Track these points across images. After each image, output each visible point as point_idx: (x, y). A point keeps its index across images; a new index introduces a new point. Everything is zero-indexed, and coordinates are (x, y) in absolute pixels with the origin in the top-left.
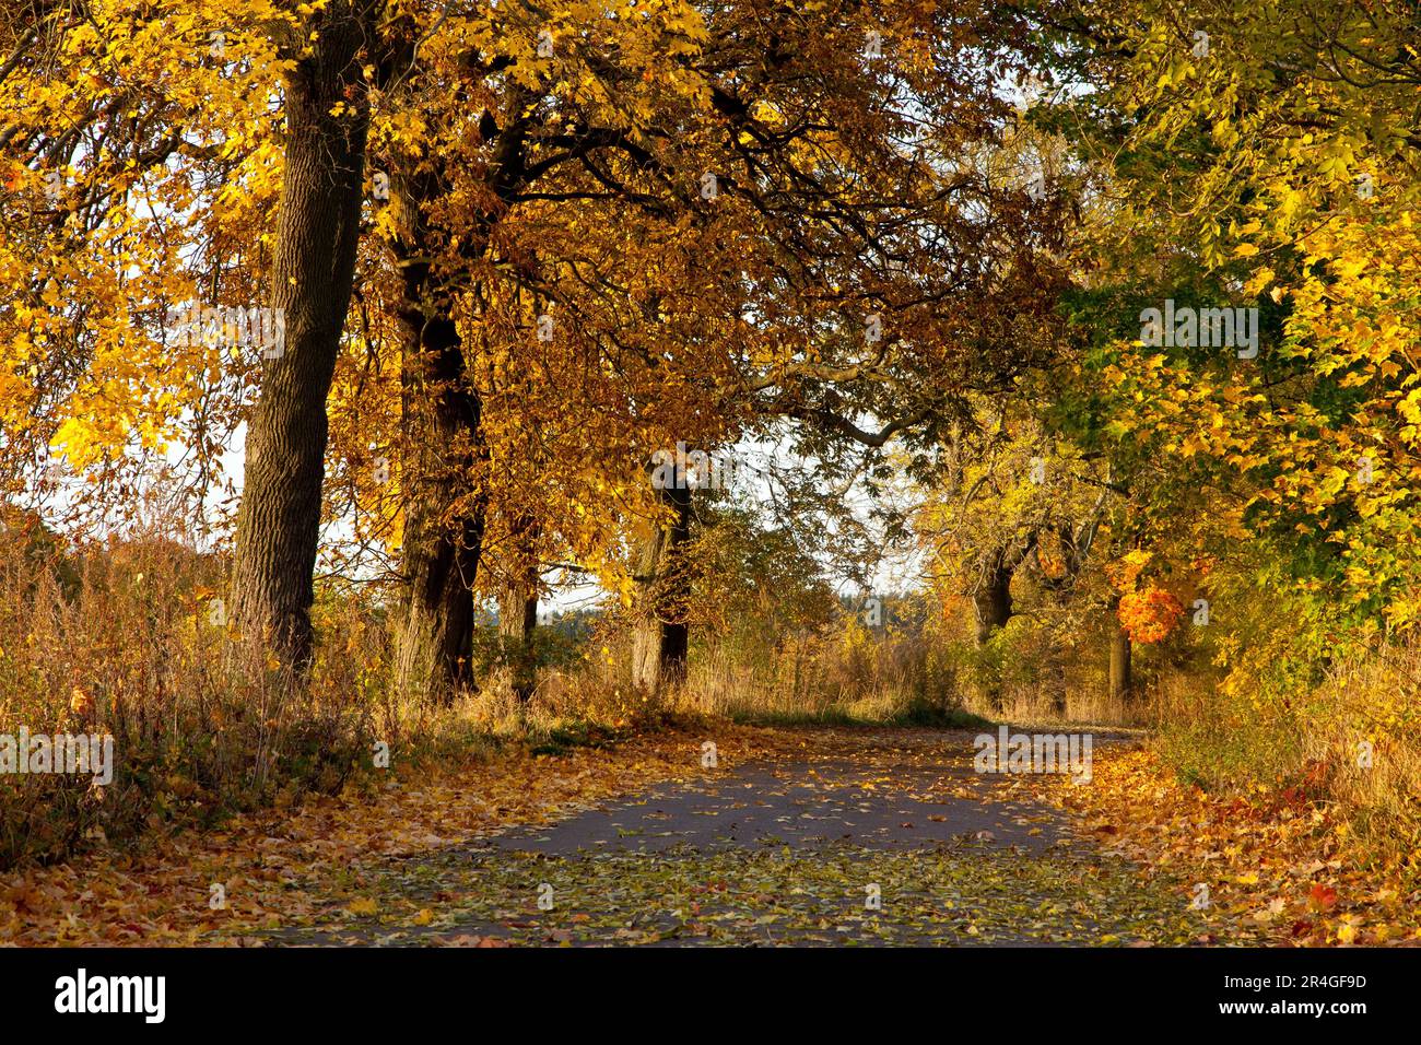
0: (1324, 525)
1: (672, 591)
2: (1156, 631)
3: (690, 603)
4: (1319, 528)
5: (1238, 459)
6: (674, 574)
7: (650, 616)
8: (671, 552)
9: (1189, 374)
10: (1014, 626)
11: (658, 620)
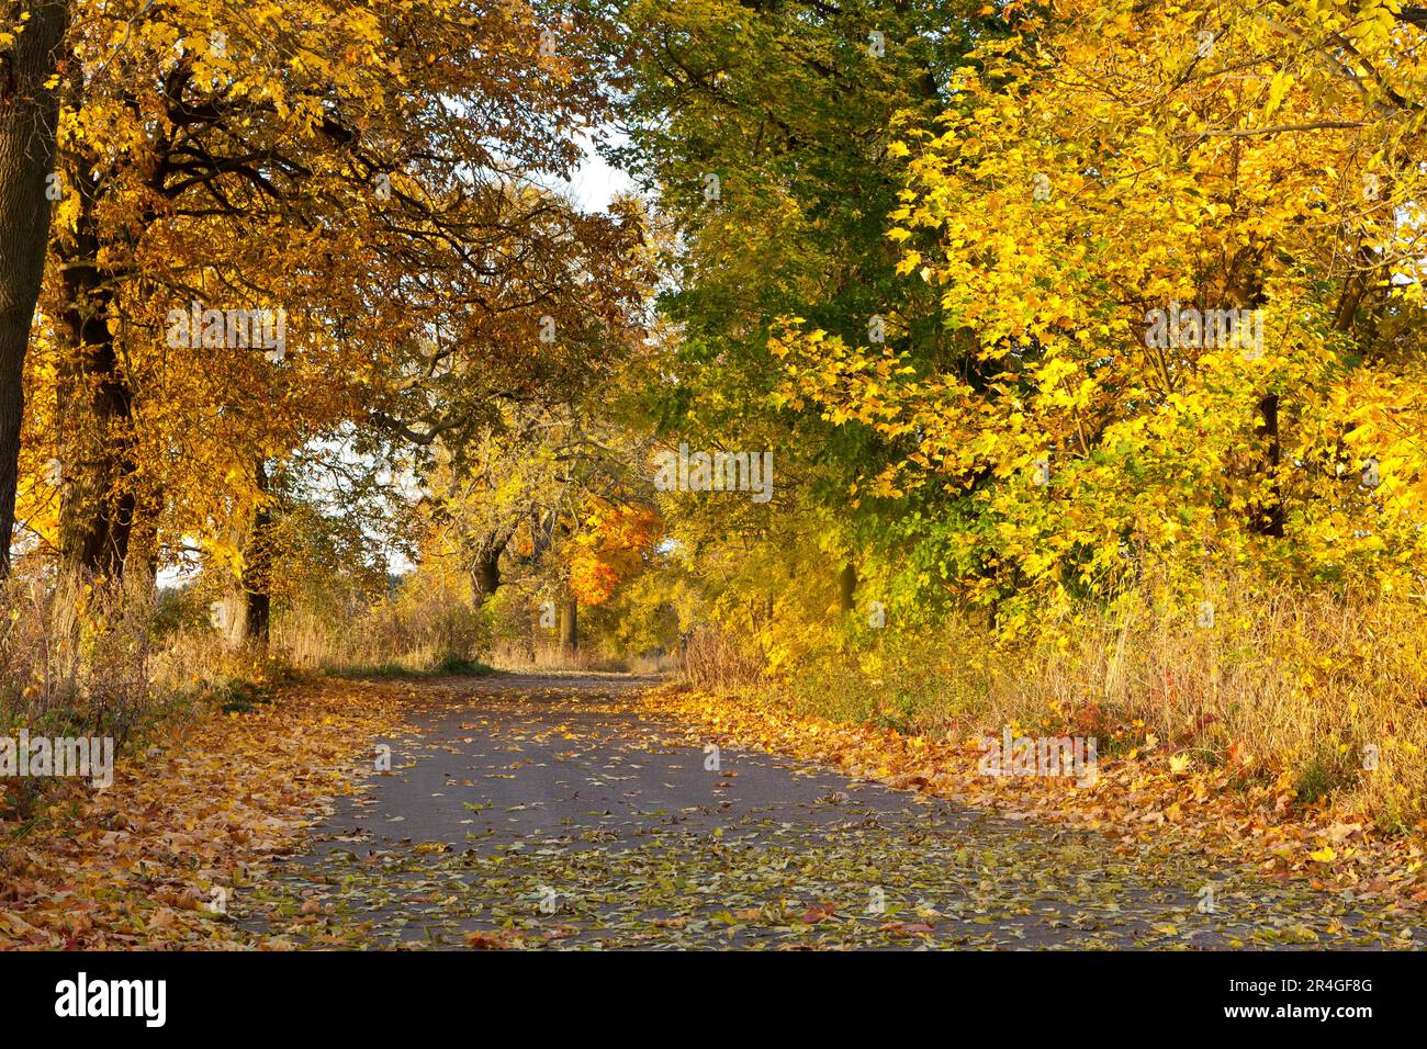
0: (969, 485)
1: (257, 566)
2: (598, 597)
3: (272, 574)
4: (964, 489)
5: (885, 427)
6: (258, 552)
7: (238, 587)
8: (255, 534)
9: (845, 348)
10: (501, 593)
11: (244, 590)
